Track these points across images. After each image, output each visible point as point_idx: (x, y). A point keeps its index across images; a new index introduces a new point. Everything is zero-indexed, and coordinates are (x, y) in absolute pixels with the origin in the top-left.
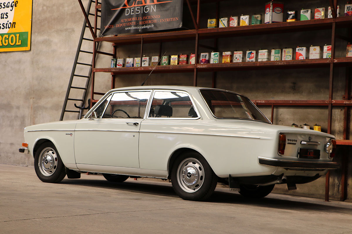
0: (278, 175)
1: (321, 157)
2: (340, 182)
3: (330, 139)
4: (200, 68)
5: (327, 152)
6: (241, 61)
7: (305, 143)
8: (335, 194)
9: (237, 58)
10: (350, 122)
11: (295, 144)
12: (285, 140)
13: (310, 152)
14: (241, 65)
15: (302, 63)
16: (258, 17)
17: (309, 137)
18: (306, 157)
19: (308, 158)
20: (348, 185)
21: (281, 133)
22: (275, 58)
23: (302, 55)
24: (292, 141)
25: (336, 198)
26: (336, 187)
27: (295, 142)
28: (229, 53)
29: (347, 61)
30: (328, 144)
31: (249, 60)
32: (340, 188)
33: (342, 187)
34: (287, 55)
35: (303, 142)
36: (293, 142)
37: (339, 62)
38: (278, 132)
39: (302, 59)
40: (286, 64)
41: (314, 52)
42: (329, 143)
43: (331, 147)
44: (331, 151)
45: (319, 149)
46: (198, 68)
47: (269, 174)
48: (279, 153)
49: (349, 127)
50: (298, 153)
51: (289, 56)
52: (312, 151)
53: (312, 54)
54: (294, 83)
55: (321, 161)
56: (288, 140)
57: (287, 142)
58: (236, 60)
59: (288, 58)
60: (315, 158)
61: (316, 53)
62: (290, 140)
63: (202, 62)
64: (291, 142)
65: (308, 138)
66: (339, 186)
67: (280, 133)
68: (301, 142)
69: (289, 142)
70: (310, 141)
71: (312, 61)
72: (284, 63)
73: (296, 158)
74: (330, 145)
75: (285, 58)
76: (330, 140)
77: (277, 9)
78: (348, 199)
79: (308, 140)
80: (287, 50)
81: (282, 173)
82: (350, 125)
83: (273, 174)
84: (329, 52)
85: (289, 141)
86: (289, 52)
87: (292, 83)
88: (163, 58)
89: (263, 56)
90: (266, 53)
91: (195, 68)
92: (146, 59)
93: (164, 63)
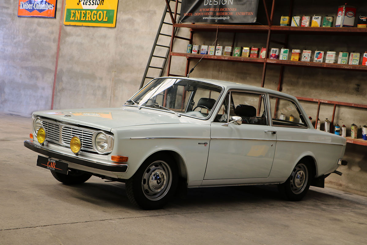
6: (309, 60)
9: (306, 57)
14: (308, 64)
16: (329, 19)
22: (342, 60)
28: (298, 51)
31: (317, 60)
34: (354, 59)
40: (352, 68)
46: (268, 62)
51: (356, 60)
54: (358, 85)
58: (304, 58)
59: (355, 62)
63: (272, 57)
72: (350, 67)
75: (352, 62)
77: (350, 13)
80: (354, 54)
86: (356, 56)
87: (356, 85)
88: (236, 49)
89: (330, 58)
90: (334, 55)
91: (264, 62)
92: (220, 48)
93: (236, 54)
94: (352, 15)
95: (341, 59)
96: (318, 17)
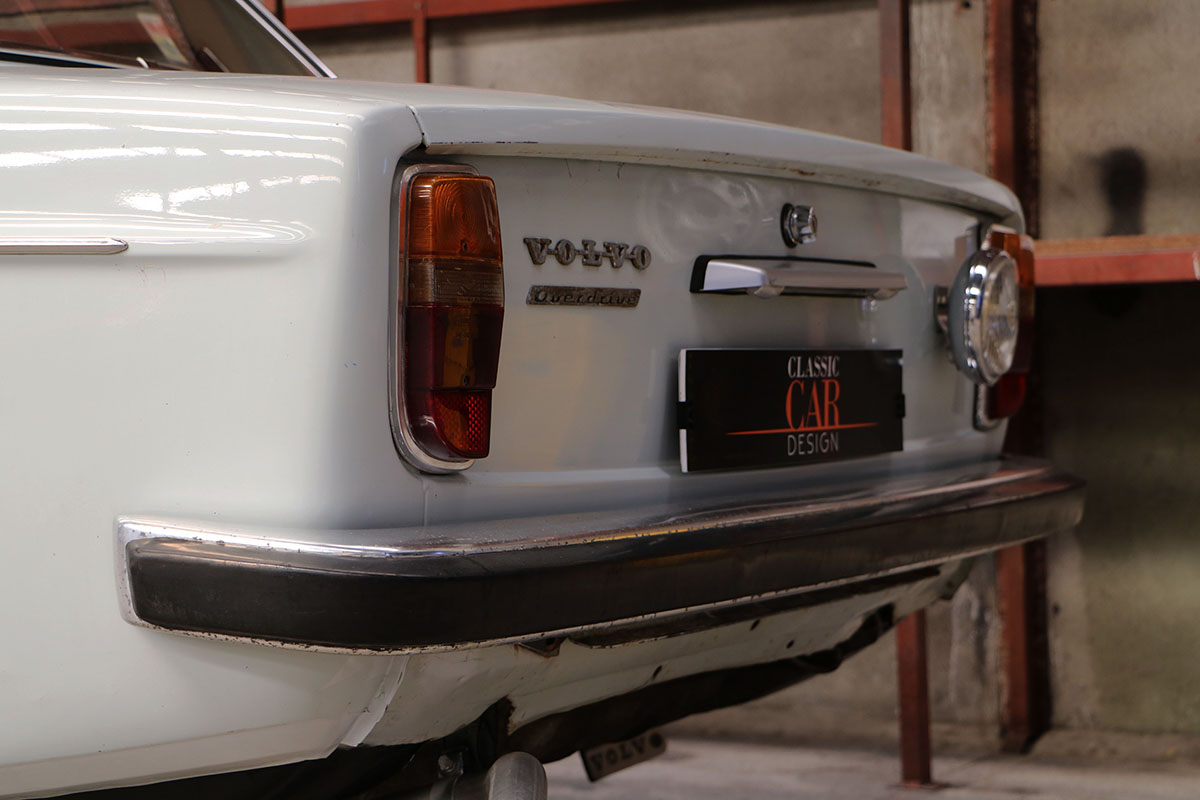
0: (438, 733)
1: (908, 423)
2: (991, 597)
3: (972, 221)
5: (972, 363)
7: (747, 274)
8: (953, 696)
10: (1036, 102)
11: (627, 299)
12: (493, 253)
13: (808, 382)
17: (787, 209)
18: (772, 454)
19: (783, 461)
20: (1056, 609)
21: (417, 154)
24: (592, 259)
25: (966, 723)
26: (957, 633)
27: (624, 278)
30: (978, 281)
32: (994, 640)
33: (1007, 634)
35: (721, 275)
36: (605, 277)
38: (371, 134)
42: (980, 270)
43: (1009, 304)
44: (1007, 351)
45: (894, 345)
47: (307, 744)
48: (420, 434)
49: (1037, 141)
50: (679, 415)
52: (829, 366)
55: (910, 471)
56: (537, 249)
57: (518, 275)
60: (853, 447)
62: (564, 254)
64: (577, 275)
65: (772, 220)
66: (981, 623)
67: (405, 161)
68: (700, 266)
69: (553, 274)
70: (799, 251)
73: (653, 474)
74: (998, 285)
76: (978, 233)
78: (1063, 726)
79: (781, 249)
81: (492, 696)
82: (1037, 127)
83: (354, 741)
85: (551, 262)
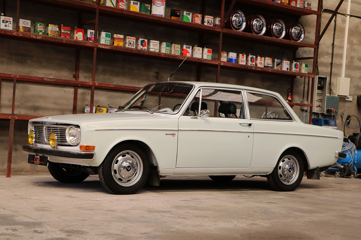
4: (102, 48)
6: (134, 47)
9: (131, 44)
14: (146, 53)
15: (199, 61)
16: (148, 6)
23: (189, 53)
28: (122, 36)
29: (229, 66)
31: (142, 48)
34: (175, 50)
37: (225, 65)
39: (189, 56)
41: (198, 52)
46: (100, 48)
51: (178, 51)
53: (197, 53)
54: (157, 73)
59: (177, 53)
61: (200, 53)
63: (91, 40)
71: (206, 61)
75: (175, 52)
80: (176, 46)
84: (209, 54)
86: (177, 48)
87: (155, 73)
88: (38, 25)
89: (154, 46)
90: (158, 44)
91: (96, 47)
92: (10, 19)
93: (40, 31)
94: (161, 4)
95: (165, 49)
96: (137, 2)
